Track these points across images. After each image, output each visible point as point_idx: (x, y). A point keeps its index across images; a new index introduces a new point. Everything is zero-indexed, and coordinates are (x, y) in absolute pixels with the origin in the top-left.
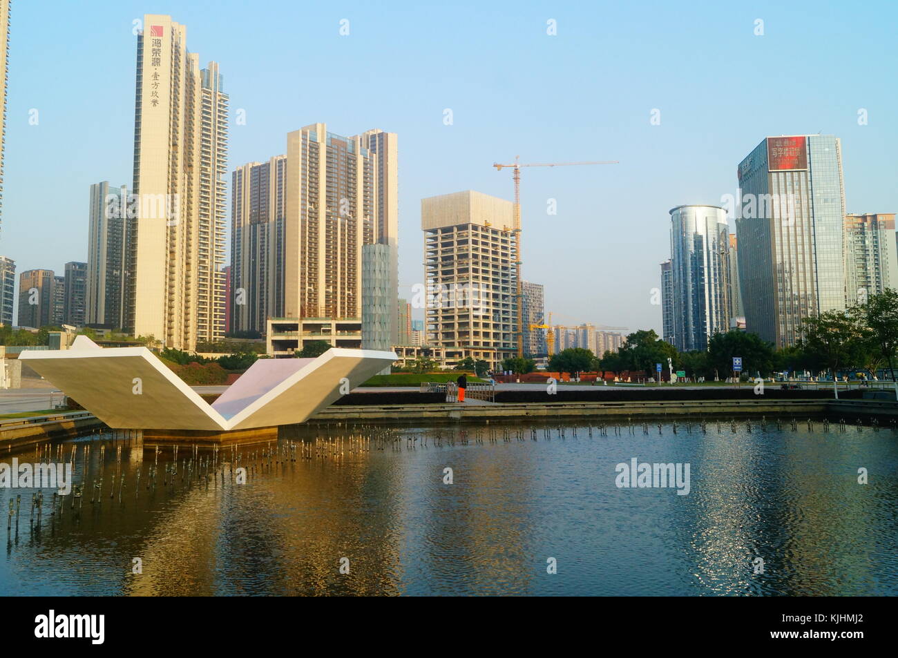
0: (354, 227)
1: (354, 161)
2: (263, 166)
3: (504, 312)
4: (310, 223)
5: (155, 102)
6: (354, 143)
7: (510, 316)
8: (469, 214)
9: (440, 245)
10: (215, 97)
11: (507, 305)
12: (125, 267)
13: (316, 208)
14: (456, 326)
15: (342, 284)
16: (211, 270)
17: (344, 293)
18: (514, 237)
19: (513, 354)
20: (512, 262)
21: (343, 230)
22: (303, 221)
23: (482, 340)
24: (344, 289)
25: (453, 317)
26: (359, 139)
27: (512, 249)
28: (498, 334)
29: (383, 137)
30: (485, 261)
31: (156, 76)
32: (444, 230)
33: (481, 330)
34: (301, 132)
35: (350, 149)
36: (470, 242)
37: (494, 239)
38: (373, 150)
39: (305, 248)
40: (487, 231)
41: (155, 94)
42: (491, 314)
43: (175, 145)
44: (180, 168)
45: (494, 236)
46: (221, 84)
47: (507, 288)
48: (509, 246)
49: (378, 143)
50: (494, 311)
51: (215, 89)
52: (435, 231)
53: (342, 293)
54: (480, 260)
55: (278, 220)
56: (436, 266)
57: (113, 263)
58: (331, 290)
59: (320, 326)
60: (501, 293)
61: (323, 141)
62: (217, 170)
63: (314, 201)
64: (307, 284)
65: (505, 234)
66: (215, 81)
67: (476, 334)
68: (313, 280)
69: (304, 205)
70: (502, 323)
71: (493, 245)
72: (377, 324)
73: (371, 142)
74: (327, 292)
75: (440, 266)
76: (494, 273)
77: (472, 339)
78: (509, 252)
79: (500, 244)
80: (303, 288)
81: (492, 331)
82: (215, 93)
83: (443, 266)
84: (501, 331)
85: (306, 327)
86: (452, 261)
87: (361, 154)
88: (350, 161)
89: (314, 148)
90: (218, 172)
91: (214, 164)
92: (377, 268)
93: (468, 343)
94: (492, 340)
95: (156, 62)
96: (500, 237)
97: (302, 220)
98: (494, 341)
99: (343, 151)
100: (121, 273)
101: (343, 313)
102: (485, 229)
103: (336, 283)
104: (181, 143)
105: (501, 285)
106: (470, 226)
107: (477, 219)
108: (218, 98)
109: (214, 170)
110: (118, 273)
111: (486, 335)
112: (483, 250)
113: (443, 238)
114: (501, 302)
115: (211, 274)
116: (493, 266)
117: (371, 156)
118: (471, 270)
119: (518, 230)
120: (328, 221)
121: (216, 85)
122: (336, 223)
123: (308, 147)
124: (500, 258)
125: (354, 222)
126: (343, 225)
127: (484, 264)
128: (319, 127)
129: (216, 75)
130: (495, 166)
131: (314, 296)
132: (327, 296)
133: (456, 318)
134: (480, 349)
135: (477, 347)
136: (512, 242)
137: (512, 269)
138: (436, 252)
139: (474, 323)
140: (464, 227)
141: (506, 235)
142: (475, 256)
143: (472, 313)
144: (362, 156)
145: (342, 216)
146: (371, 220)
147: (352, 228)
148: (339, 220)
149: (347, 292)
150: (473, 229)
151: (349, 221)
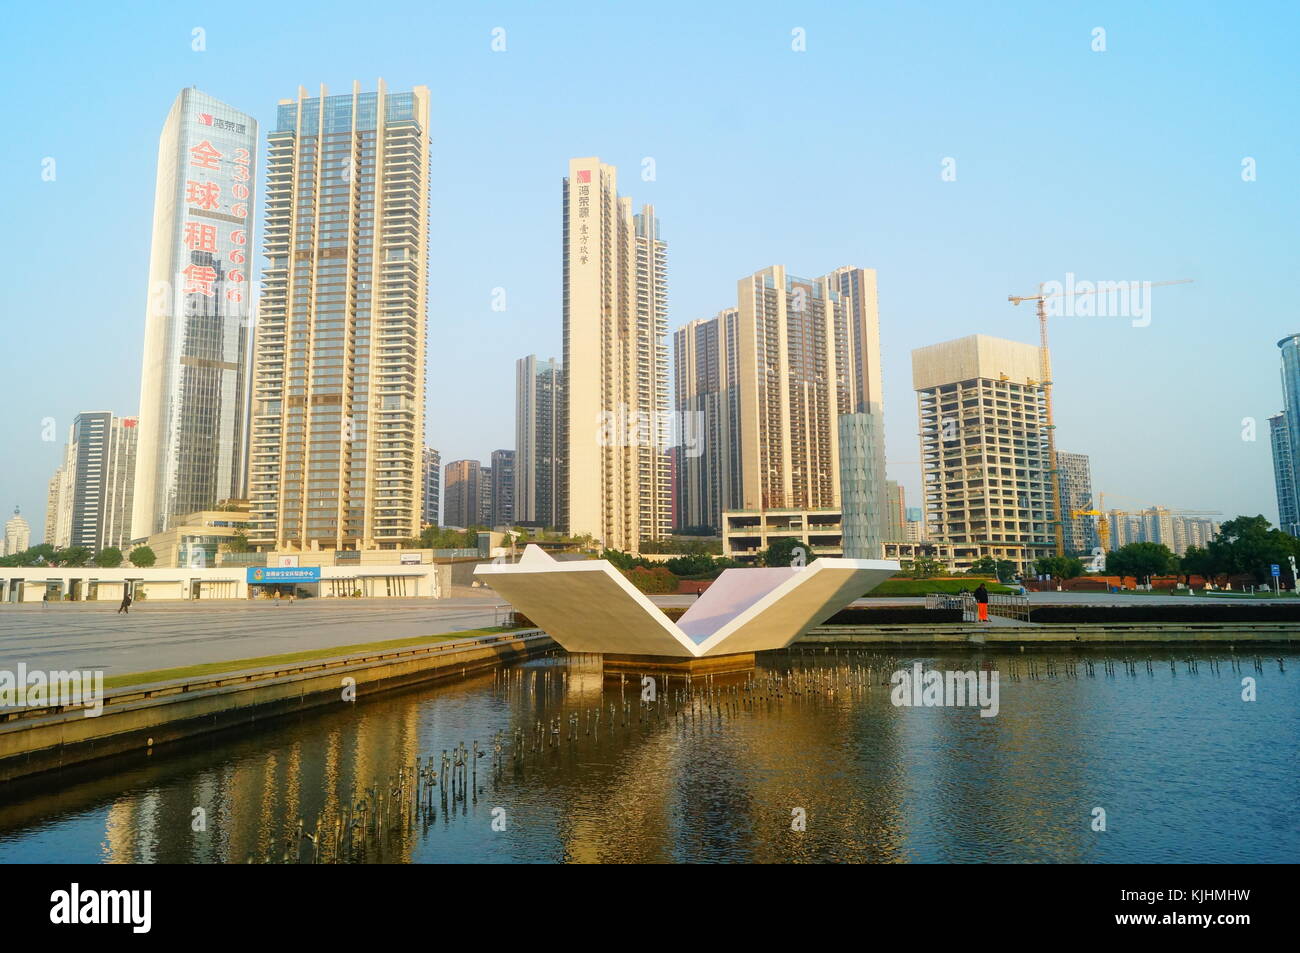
0: (825, 391)
1: (822, 308)
2: (709, 323)
3: (1033, 494)
4: (770, 389)
5: (584, 259)
6: (820, 286)
7: (1043, 500)
8: (978, 365)
9: (939, 409)
10: (651, 246)
11: (1038, 484)
12: (557, 453)
13: (776, 371)
14: (968, 515)
15: (814, 464)
16: (654, 452)
17: (816, 476)
18: (1042, 393)
19: (1050, 551)
20: (1041, 426)
21: (811, 396)
22: (762, 388)
23: (1004, 532)
24: (816, 470)
25: (961, 503)
26: (827, 280)
27: (1040, 408)
28: (1027, 524)
29: (857, 275)
30: (1003, 427)
31: (584, 228)
32: (944, 389)
33: (1003, 519)
34: (754, 278)
35: (815, 293)
36: (981, 402)
37: (1014, 397)
38: (845, 293)
39: (765, 422)
40: (1004, 386)
41: (583, 250)
42: (1015, 498)
43: (608, 307)
44: (614, 334)
45: (1014, 392)
46: (658, 229)
47: (1036, 462)
48: (1036, 404)
49: (851, 284)
50: (1019, 493)
51: (651, 237)
52: (932, 391)
53: (814, 476)
54: (996, 426)
55: (731, 388)
56: (935, 436)
57: (543, 451)
58: (799, 472)
59: (787, 518)
60: (1027, 468)
61: (782, 288)
62: (656, 332)
63: (774, 363)
64: (769, 466)
65: (1029, 389)
66: (651, 226)
67: (996, 524)
68: (777, 462)
69: (761, 368)
70: (1031, 509)
71: (1013, 405)
72: (862, 516)
73: (843, 282)
74: (794, 475)
75: (941, 436)
76: (1016, 442)
77: (990, 532)
78: (1037, 413)
79: (1023, 403)
80: (764, 471)
81: (1017, 520)
82: (651, 241)
84: (1031, 520)
85: (770, 520)
86: (957, 429)
87: (830, 299)
88: (816, 307)
89: (771, 296)
90: (658, 335)
91: (653, 325)
92: (859, 444)
93: (985, 537)
94: (1018, 533)
95: (584, 212)
96: (1022, 394)
97: (760, 387)
98: (1022, 534)
99: (808, 298)
100: (552, 460)
101: (815, 501)
102: (1001, 384)
103: (805, 463)
104: (614, 304)
105: (1027, 458)
106: (980, 382)
107: (988, 372)
108: (655, 247)
109: (653, 332)
110: (549, 461)
111: (1010, 525)
112: (1000, 413)
113: (943, 399)
114: (1028, 481)
115: (654, 458)
116: (1015, 433)
117: (844, 301)
118: (984, 440)
119: (1047, 383)
120: (791, 386)
121: (651, 232)
122: (803, 388)
123: (764, 296)
124: (1024, 421)
125: (825, 385)
126: (811, 389)
127: (1001, 431)
128: (776, 270)
129: (651, 220)
130: (1010, 300)
131: (777, 480)
132: (795, 480)
133: (967, 504)
134: (1003, 545)
135: (998, 542)
136: (1039, 400)
137: (1042, 435)
138: (934, 418)
139: (992, 510)
140: (972, 383)
141: (1031, 391)
142: (989, 421)
143: (988, 497)
144: (832, 302)
145: (809, 378)
146: (847, 381)
147: (823, 393)
148: (806, 384)
149: (819, 474)
150: (983, 385)
151: (818, 384)
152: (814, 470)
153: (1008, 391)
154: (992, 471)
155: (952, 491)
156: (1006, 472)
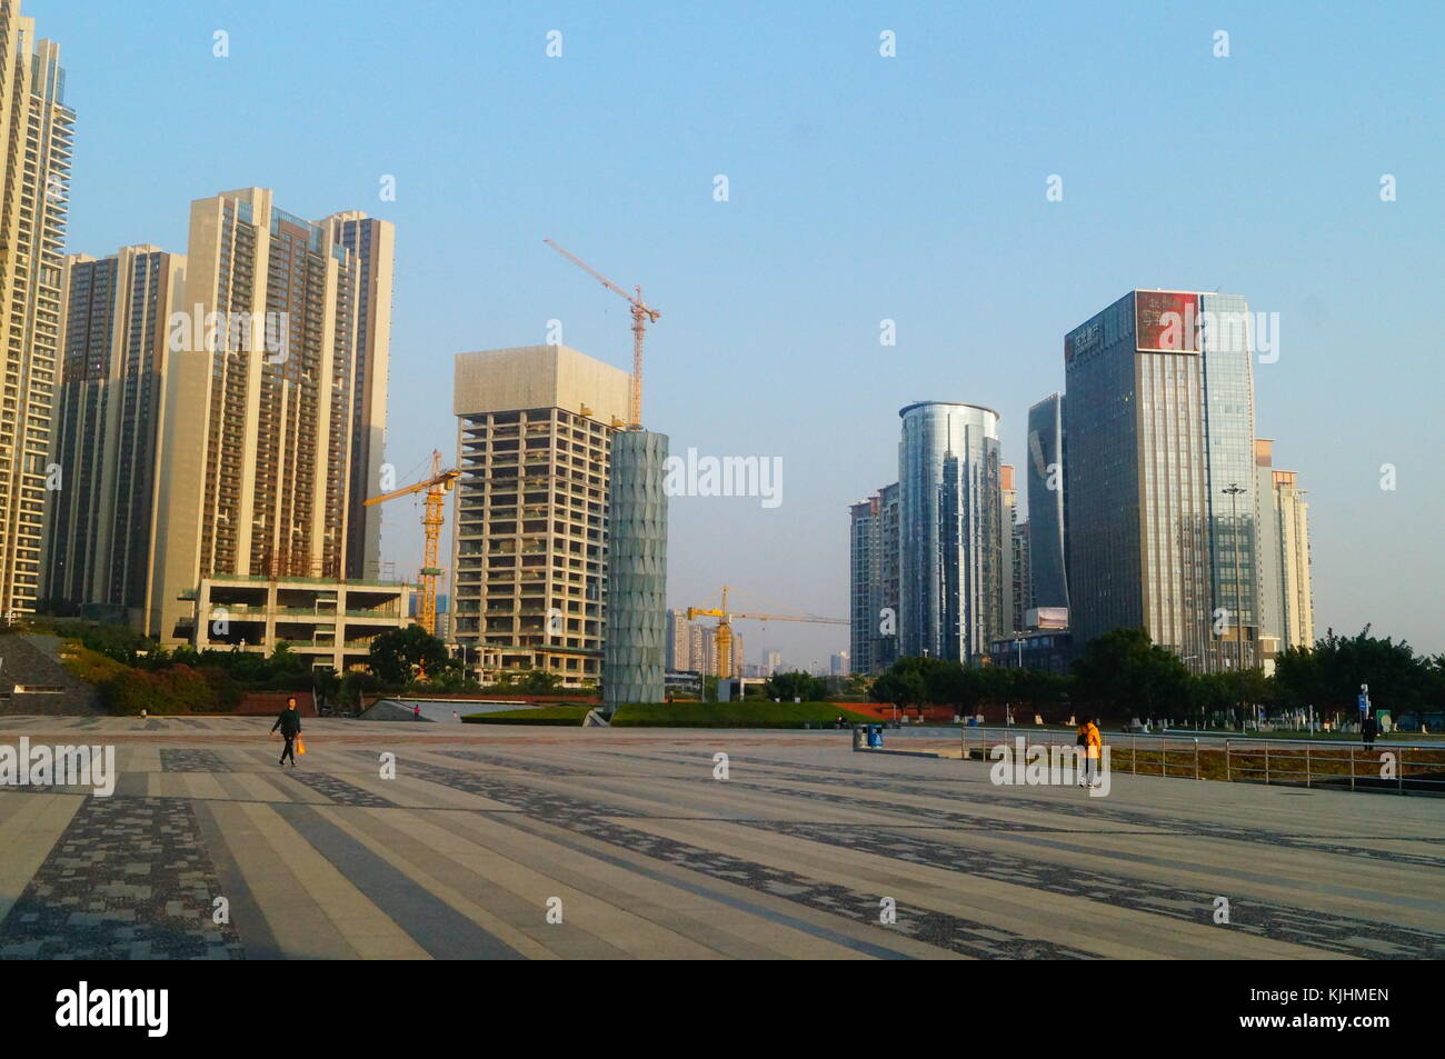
0: (314, 399)
1: (321, 268)
2: (100, 263)
3: (605, 582)
4: (230, 385)
6: (321, 234)
8: (555, 389)
9: (490, 447)
10: (47, 113)
13: (243, 356)
14: (518, 605)
15: (285, 511)
16: (17, 468)
17: (288, 530)
21: (291, 404)
22: (217, 381)
23: (565, 634)
24: (288, 521)
25: (510, 588)
26: (332, 226)
28: (595, 623)
29: (369, 229)
30: (577, 482)
32: (500, 418)
33: (566, 614)
34: (222, 200)
35: (313, 243)
36: (554, 443)
37: (595, 441)
39: (217, 434)
40: (583, 424)
42: (584, 586)
45: (595, 435)
49: (361, 237)
50: (589, 579)
51: (50, 97)
52: (479, 418)
53: (284, 531)
54: (569, 480)
56: (480, 487)
58: (262, 523)
59: (315, 594)
60: (601, 544)
61: (263, 225)
62: (43, 260)
64: (217, 509)
65: (612, 431)
66: (51, 80)
67: (556, 622)
68: (231, 506)
70: (601, 603)
71: (593, 453)
73: (346, 234)
74: (255, 527)
75: (488, 487)
76: (591, 506)
77: (549, 632)
79: (604, 451)
80: (208, 517)
81: (583, 617)
82: (49, 105)
83: (494, 487)
84: (600, 619)
85: (284, 596)
86: (514, 478)
87: (334, 257)
88: (314, 268)
89: (246, 237)
90: (46, 265)
93: (541, 640)
94: (582, 636)
96: (604, 438)
97: (214, 379)
98: (587, 637)
99: (301, 249)
101: (284, 568)
102: (580, 420)
103: (273, 509)
105: (602, 529)
106: (555, 414)
107: (566, 400)
108: (53, 115)
109: (37, 259)
111: (574, 625)
112: (576, 461)
113: (496, 433)
114: (601, 562)
115: (16, 477)
116: (590, 493)
117: (353, 263)
118: (552, 498)
120: (264, 385)
121: (50, 89)
122: (279, 389)
123: (234, 233)
124: (603, 477)
125: (314, 389)
126: (292, 394)
127: (575, 488)
128: (258, 194)
129: (51, 69)
131: (228, 532)
132: (255, 535)
133: (518, 589)
134: (564, 652)
135: (557, 647)
138: (482, 460)
139: (554, 600)
140: (543, 414)
141: (615, 435)
142: (561, 471)
143: (551, 581)
144: (337, 261)
145: (291, 375)
146: (346, 388)
147: (311, 402)
148: (286, 383)
149: (292, 529)
150: (559, 419)
151: (304, 386)
152: (285, 521)
153: (588, 432)
154: (559, 544)
155: (493, 569)
156: (575, 547)
